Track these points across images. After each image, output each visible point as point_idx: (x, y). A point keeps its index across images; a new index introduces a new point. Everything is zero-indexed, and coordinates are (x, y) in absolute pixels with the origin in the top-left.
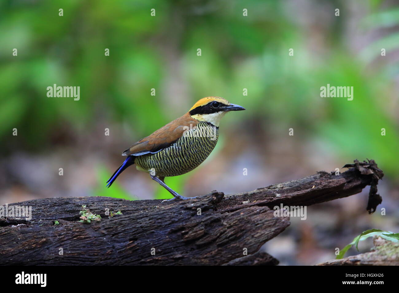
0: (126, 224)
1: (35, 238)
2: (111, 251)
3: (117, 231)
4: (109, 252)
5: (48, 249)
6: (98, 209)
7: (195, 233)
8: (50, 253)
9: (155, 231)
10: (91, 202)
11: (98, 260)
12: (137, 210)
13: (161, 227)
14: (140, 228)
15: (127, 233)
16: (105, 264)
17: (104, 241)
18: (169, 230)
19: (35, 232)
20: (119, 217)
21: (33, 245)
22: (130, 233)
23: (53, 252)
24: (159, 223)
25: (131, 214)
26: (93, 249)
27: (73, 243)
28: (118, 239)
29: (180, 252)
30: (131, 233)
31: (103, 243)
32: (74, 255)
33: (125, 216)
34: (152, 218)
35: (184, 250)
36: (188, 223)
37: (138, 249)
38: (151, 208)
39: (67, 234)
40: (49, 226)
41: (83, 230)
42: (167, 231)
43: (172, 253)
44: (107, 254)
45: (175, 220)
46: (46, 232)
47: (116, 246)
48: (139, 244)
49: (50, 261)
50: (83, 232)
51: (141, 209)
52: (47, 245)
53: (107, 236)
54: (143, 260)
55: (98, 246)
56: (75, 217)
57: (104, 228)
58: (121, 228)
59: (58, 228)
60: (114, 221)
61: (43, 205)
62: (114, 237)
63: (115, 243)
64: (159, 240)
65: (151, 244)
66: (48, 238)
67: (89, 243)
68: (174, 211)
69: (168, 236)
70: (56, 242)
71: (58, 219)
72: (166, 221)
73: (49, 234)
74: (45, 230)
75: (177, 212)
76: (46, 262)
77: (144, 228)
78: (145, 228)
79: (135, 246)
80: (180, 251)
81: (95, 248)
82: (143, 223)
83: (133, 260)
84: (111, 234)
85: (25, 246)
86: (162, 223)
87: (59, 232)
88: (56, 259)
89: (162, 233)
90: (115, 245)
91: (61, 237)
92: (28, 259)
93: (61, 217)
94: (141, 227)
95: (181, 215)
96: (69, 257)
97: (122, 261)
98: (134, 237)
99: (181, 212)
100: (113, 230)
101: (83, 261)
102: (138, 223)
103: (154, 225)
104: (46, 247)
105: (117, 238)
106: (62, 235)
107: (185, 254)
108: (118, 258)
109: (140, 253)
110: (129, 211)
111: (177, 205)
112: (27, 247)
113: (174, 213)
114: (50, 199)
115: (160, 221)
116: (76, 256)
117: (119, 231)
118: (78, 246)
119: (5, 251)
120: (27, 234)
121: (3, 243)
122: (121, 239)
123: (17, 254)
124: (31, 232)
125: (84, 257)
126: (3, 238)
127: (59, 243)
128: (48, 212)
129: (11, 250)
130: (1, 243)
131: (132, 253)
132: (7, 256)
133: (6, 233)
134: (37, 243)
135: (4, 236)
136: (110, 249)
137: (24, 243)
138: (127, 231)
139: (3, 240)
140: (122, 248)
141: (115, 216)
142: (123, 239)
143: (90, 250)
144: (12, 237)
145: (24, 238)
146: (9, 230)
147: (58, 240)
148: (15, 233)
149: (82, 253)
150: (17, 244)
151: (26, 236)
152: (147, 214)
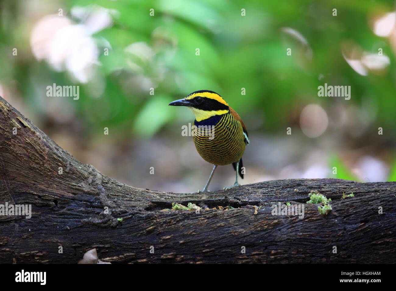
0: (357, 206)
1: (267, 219)
2: (342, 233)
3: (348, 213)
4: (340, 235)
5: (280, 230)
6: (330, 191)
8: (282, 235)
9: (386, 214)
10: (323, 184)
11: (329, 242)
12: (369, 192)
13: (392, 210)
14: (371, 210)
15: (359, 215)
17: (336, 223)
19: (267, 213)
20: (351, 199)
21: (265, 227)
22: (361, 215)
23: (285, 233)
24: (390, 205)
25: (362, 196)
26: (324, 230)
27: (305, 225)
28: (349, 221)
30: (362, 215)
31: (335, 225)
32: (306, 237)
33: (357, 199)
34: (383, 201)
37: (369, 231)
38: (383, 190)
41: (315, 211)
44: (338, 235)
47: (348, 228)
48: (370, 226)
49: (282, 242)
50: (315, 213)
51: (373, 191)
52: (279, 226)
53: (338, 218)
54: (374, 242)
55: (329, 227)
56: (307, 198)
57: (335, 210)
58: (352, 210)
60: (346, 203)
61: (275, 187)
62: (345, 219)
63: (347, 225)
64: (390, 222)
65: (382, 226)
66: (280, 220)
67: (320, 225)
70: (287, 223)
71: (290, 200)
76: (277, 243)
77: (375, 210)
79: (366, 228)
81: (326, 230)
82: (374, 205)
83: (364, 242)
84: (343, 216)
85: (257, 227)
86: (393, 206)
88: (288, 240)
89: (393, 216)
90: (346, 227)
91: (293, 219)
92: (260, 240)
93: (293, 199)
94: (373, 209)
96: (301, 239)
97: (353, 243)
98: (365, 219)
100: (345, 212)
101: (314, 243)
102: (369, 205)
103: (385, 207)
104: (278, 228)
106: (294, 216)
108: (349, 240)
109: (371, 235)
110: (360, 194)
112: (259, 229)
114: (283, 181)
115: (391, 203)
116: (308, 238)
117: (351, 213)
118: (309, 228)
119: (237, 232)
120: (259, 215)
121: (235, 224)
122: (352, 221)
123: (250, 235)
124: (263, 214)
125: (316, 239)
126: (235, 220)
127: (291, 224)
128: (280, 193)
129: (243, 231)
130: (233, 225)
131: (363, 235)
132: (240, 237)
133: (238, 214)
134: (269, 225)
135: (237, 217)
136: (341, 231)
137: (256, 224)
138: (358, 213)
139: (235, 222)
140: (353, 230)
141: (346, 198)
142: (354, 221)
143: (322, 232)
144: (244, 218)
145: (257, 220)
146: (241, 211)
147: (290, 221)
148: (247, 214)
149: (313, 234)
150: (249, 225)
151: (258, 218)
152: (378, 197)
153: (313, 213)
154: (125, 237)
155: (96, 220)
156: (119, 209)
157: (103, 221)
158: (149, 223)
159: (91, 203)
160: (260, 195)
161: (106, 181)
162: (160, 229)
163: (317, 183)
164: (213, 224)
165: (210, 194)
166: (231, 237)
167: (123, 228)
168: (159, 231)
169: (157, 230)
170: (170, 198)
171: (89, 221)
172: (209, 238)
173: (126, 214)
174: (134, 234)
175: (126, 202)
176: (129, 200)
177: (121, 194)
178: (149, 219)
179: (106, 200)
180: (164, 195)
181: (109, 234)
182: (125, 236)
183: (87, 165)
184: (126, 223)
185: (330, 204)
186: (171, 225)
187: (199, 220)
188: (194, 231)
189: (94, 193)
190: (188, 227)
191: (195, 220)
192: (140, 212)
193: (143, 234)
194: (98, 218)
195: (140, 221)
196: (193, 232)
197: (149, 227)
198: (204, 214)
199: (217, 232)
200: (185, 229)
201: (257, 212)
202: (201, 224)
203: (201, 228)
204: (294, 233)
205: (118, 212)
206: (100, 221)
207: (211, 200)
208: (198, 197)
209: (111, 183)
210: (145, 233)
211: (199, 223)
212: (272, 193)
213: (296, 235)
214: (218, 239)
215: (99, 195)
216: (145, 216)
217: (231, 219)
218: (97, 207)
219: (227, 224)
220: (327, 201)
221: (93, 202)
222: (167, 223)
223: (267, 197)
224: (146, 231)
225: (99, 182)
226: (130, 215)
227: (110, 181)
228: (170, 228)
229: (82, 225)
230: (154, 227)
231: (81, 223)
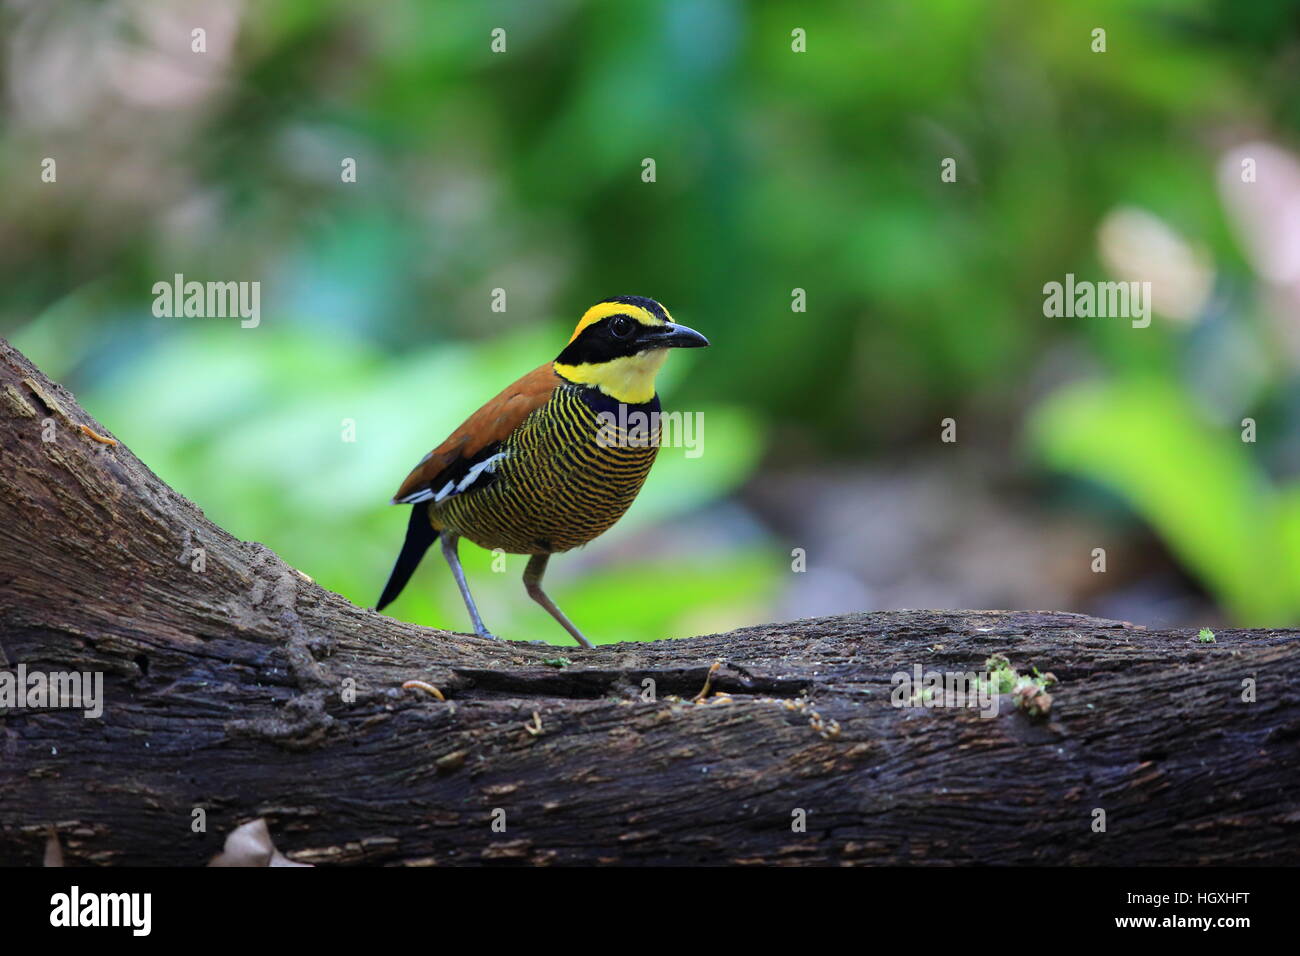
0: (1130, 704)
1: (834, 740)
2: (1079, 793)
3: (1102, 728)
4: (1073, 797)
5: (874, 776)
6: (1043, 653)
8: (881, 792)
9: (1225, 733)
10: (1022, 628)
11: (1036, 821)
12: (1171, 660)
13: (1245, 721)
14: (1177, 721)
15: (1135, 736)
16: (1057, 832)
17: (1059, 759)
18: (1271, 730)
21: (827, 764)
22: (1145, 734)
23: (891, 787)
24: (1239, 705)
25: (1148, 672)
26: (1020, 782)
27: (957, 761)
28: (1102, 754)
30: (1146, 737)
31: (1055, 765)
32: (960, 801)
34: (1217, 691)
37: (1167, 790)
38: (1216, 657)
39: (939, 733)
40: (880, 702)
42: (1264, 735)
43: (1277, 807)
44: (1067, 801)
45: (1289, 699)
46: (872, 722)
47: (1098, 776)
48: (1172, 773)
49: (881, 817)
50: (990, 726)
51: (1183, 658)
52: (872, 763)
53: (1067, 743)
54: (1182, 826)
55: (1038, 772)
57: (1059, 717)
58: (1115, 718)
59: (910, 711)
62: (1090, 747)
63: (1094, 767)
64: (1236, 762)
65: (1211, 773)
66: (878, 742)
67: (1007, 763)
68: (1291, 670)
69: (1267, 750)
70: (900, 755)
72: (1263, 701)
73: (880, 728)
74: (868, 715)
76: (866, 820)
77: (1188, 721)
78: (1193, 720)
79: (1158, 779)
81: (1028, 780)
82: (1186, 705)
83: (1149, 825)
84: (1083, 736)
85: (800, 766)
86: (1248, 708)
87: (913, 724)
88: (900, 811)
89: (1246, 740)
90: (1093, 774)
91: (917, 740)
94: (1181, 717)
96: (942, 807)
97: (1113, 827)
98: (1157, 748)
100: (1089, 725)
101: (987, 822)
102: (1171, 704)
103: (1224, 711)
104: (868, 771)
105: (1102, 751)
106: (923, 733)
109: (1172, 801)
110: (1143, 665)
112: (807, 770)
113: (1291, 675)
114: (889, 614)
116: (965, 805)
117: (1109, 726)
118: (972, 772)
119: (734, 778)
121: (729, 753)
122: (1114, 754)
123: (775, 790)
125: (991, 808)
126: (728, 738)
127: (912, 758)
128: (880, 656)
129: (756, 775)
131: (1148, 800)
132: (743, 796)
133: (741, 719)
134: (838, 757)
135: (734, 729)
136: (1075, 786)
137: (798, 755)
138: (1134, 729)
139: (727, 744)
140: (1114, 786)
142: (1118, 754)
143: (1012, 786)
144: (759, 733)
145: (800, 740)
147: (910, 748)
148: (770, 721)
149: (983, 794)
150: (775, 758)
152: (1201, 677)
154: (366, 785)
155: (273, 724)
157: (295, 728)
158: (444, 740)
159: (258, 667)
160: (813, 660)
161: (311, 600)
162: (482, 762)
164: (657, 749)
165: (650, 652)
166: (715, 796)
167: (360, 755)
168: (480, 767)
169: (473, 764)
170: (517, 659)
171: (249, 729)
172: (641, 796)
173: (371, 709)
174: (397, 775)
175: (374, 668)
176: (382, 664)
177: (357, 644)
178: (448, 726)
179: (305, 661)
180: (498, 651)
181: (315, 772)
182: (364, 781)
183: (250, 543)
184: (371, 739)
186: (520, 749)
187: (611, 735)
188: (594, 772)
189: (270, 636)
190: (572, 757)
191: (599, 734)
192: (419, 704)
193: (426, 775)
194: (279, 719)
195: (418, 733)
196: (589, 773)
197: (446, 754)
198: (627, 717)
199: (668, 777)
200: (565, 765)
202: (617, 748)
203: (618, 760)
204: (920, 789)
205: (346, 702)
206: (285, 729)
208: (609, 660)
209: (325, 606)
210: (432, 773)
211: (611, 745)
213: (927, 796)
214: (670, 800)
215: (285, 644)
216: (434, 717)
217: (715, 735)
218: (278, 683)
219: (701, 750)
221: (265, 667)
222: (504, 740)
223: (835, 667)
224: (436, 765)
225: (286, 600)
227: (322, 597)
228: (515, 758)
229: (228, 739)
230: (461, 753)
231: (220, 734)
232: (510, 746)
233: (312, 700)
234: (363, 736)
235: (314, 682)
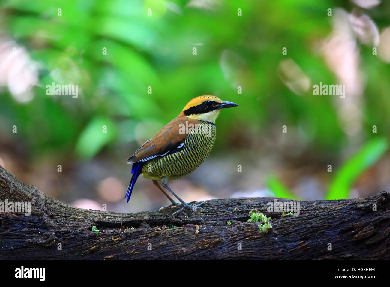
0: (297, 224)
1: (208, 238)
2: (282, 251)
3: (288, 231)
4: (281, 252)
5: (221, 248)
7: (364, 233)
8: (223, 253)
9: (325, 231)
10: (263, 202)
12: (308, 210)
13: (331, 227)
14: (311, 228)
15: (298, 233)
17: (276, 241)
18: (339, 230)
19: (209, 232)
20: (291, 218)
21: (206, 245)
22: (301, 233)
23: (226, 251)
24: (330, 223)
26: (264, 248)
27: (245, 243)
28: (289, 239)
29: (350, 252)
30: (302, 233)
31: (275, 243)
32: (247, 255)
34: (323, 219)
35: (354, 250)
36: (357, 223)
37: (309, 249)
38: (322, 209)
39: (240, 235)
40: (222, 226)
41: (255, 230)
42: (337, 231)
43: (342, 253)
44: (279, 253)
45: (344, 220)
46: (219, 232)
47: (288, 246)
48: (310, 244)
50: (255, 232)
51: (312, 209)
52: (220, 245)
53: (278, 236)
54: (314, 259)
55: (270, 245)
56: (247, 217)
57: (275, 228)
58: (292, 228)
59: (231, 228)
60: (286, 222)
61: (216, 206)
62: (285, 237)
63: (287, 243)
64: (330, 240)
65: (322, 243)
66: (221, 238)
67: (261, 243)
68: (344, 212)
69: (338, 236)
70: (228, 242)
71: (231, 219)
72: (336, 221)
73: (222, 234)
74: (218, 230)
75: (347, 212)
77: (314, 228)
78: (316, 228)
79: (306, 246)
80: (349, 250)
81: (267, 248)
82: (314, 223)
84: (283, 234)
85: (198, 246)
86: (332, 224)
88: (229, 259)
89: (332, 233)
90: (286, 245)
91: (233, 237)
92: (202, 258)
93: (234, 218)
94: (312, 227)
95: (351, 215)
96: (241, 257)
98: (305, 237)
99: (351, 212)
100: (285, 230)
102: (309, 223)
103: (325, 224)
104: (219, 247)
106: (235, 235)
107: (355, 254)
108: (289, 257)
109: (310, 252)
111: (346, 206)
112: (200, 247)
113: (344, 213)
114: (223, 200)
115: (330, 221)
116: (248, 256)
117: (291, 231)
118: (250, 246)
119: (179, 251)
120: (200, 234)
121: (177, 243)
122: (292, 239)
123: (191, 254)
124: (204, 233)
125: (256, 257)
126: (176, 239)
127: (232, 242)
128: (221, 212)
129: (185, 249)
130: (175, 244)
131: (303, 252)
132: (181, 256)
133: (180, 233)
134: (210, 243)
135: (178, 236)
136: (281, 249)
137: (197, 243)
138: (298, 231)
139: (176, 241)
140: (293, 248)
141: (286, 216)
142: (294, 239)
143: (262, 250)
144: (186, 237)
145: (198, 238)
146: (183, 230)
147: (231, 240)
148: (189, 233)
149: (254, 253)
150: (190, 244)
151: (200, 236)
152: (318, 215)
153: (254, 231)
154: (68, 257)
155: (40, 240)
156: (63, 229)
157: (46, 241)
158: (91, 243)
159: (34, 223)
160: (201, 214)
161: (50, 202)
162: (103, 249)
163: (257, 202)
164: (155, 243)
165: (152, 214)
166: (173, 256)
167: (66, 248)
168: (102, 250)
169: (100, 250)
170: (112, 217)
171: (33, 242)
172: (151, 257)
173: (69, 234)
174: (78, 254)
175: (69, 222)
176: (72, 221)
177: (64, 215)
178: (93, 238)
179: (49, 220)
180: (106, 215)
181: (53, 254)
182: (68, 256)
183: (31, 186)
184: (69, 243)
185: (270, 222)
186: (114, 245)
187: (141, 239)
188: (136, 251)
189: (38, 214)
190: (130, 246)
191: (138, 239)
192: (83, 232)
193: (86, 253)
194: (41, 238)
195: (83, 241)
197: (92, 247)
198: (146, 234)
199: (159, 251)
200: (128, 249)
201: (198, 232)
202: (143, 243)
203: (143, 247)
204: (235, 252)
205: (61, 232)
206: (44, 241)
207: (153, 220)
208: (140, 217)
209: (54, 204)
210: (88, 253)
211: (142, 242)
212: (213, 212)
213: (237, 254)
214: (160, 258)
215: (42, 216)
216: (88, 236)
217: (173, 238)
218: (41, 227)
219: (169, 243)
220: (267, 219)
221: (37, 223)
222: (109, 242)
223: (208, 216)
224: (90, 250)
225: (42, 203)
226: (73, 235)
227: (53, 202)
228: (113, 247)
229: (27, 245)
230: (97, 246)
231: (25, 244)
232: (111, 244)
233: (52, 233)
234: (67, 242)
235: (52, 227)
